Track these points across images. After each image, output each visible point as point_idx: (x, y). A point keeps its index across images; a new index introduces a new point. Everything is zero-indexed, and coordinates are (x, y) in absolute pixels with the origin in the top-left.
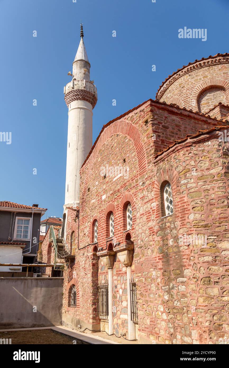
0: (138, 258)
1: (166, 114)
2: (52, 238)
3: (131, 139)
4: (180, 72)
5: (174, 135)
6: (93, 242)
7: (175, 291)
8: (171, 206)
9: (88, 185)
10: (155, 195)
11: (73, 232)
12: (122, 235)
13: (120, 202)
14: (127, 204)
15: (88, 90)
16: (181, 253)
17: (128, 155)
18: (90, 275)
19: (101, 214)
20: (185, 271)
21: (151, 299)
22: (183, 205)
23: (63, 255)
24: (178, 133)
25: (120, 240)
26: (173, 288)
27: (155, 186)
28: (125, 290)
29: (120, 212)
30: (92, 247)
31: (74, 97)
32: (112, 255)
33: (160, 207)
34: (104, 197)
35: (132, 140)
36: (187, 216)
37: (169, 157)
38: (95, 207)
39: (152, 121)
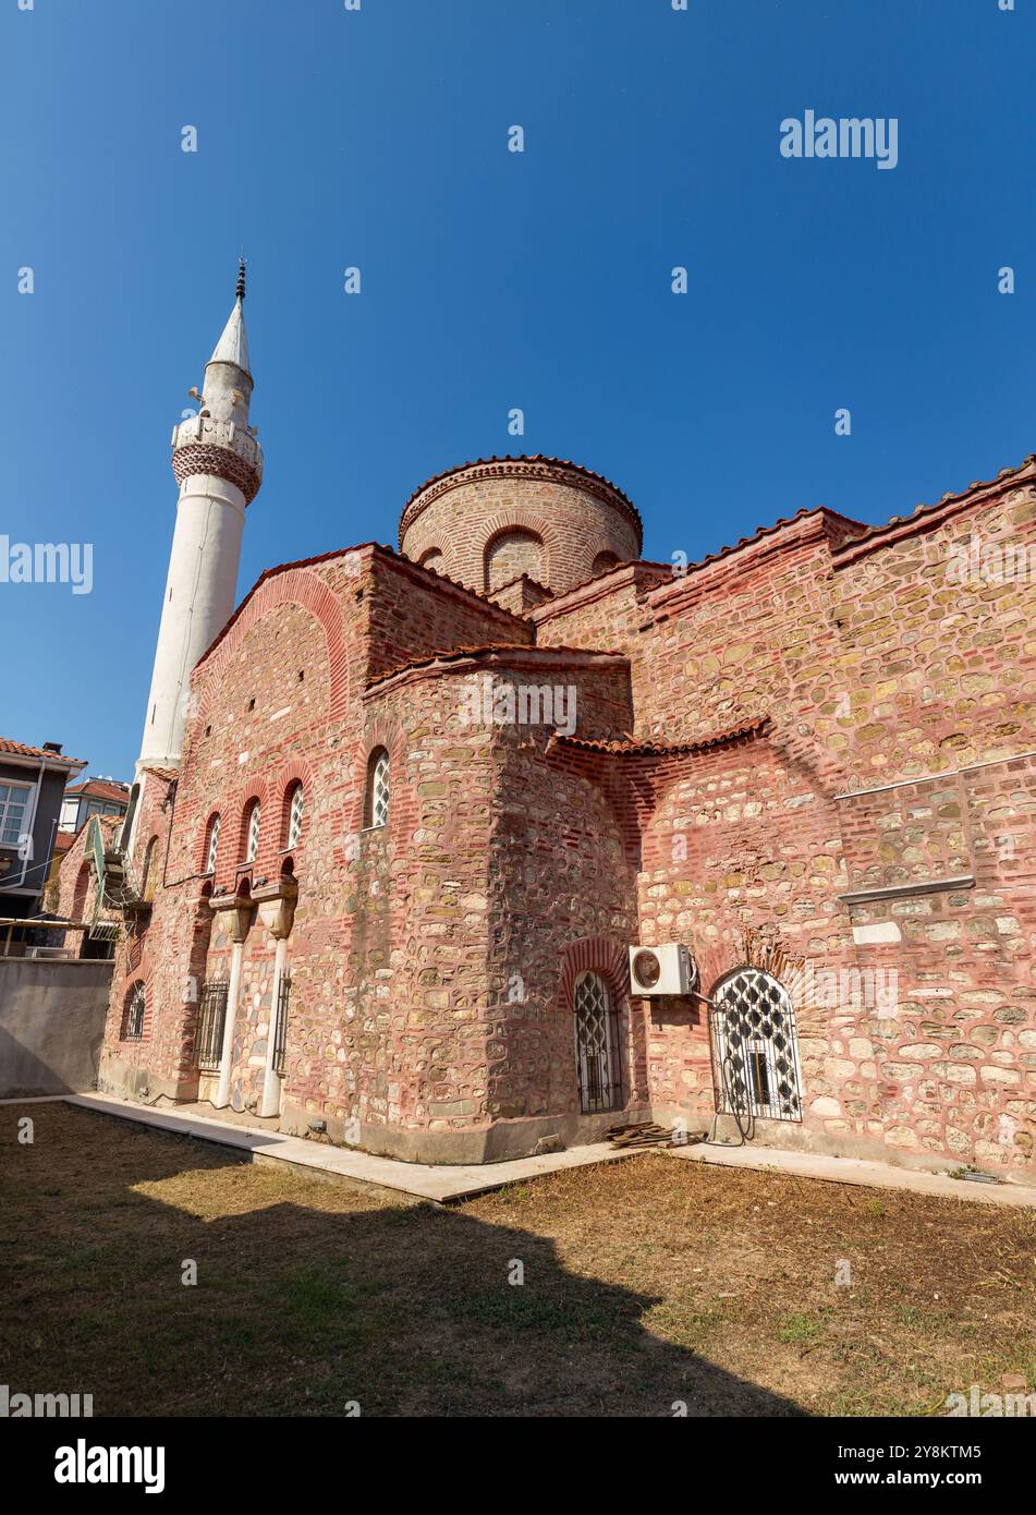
0: (304, 920)
1: (405, 584)
2: (94, 850)
3: (322, 626)
4: (459, 474)
5: (417, 637)
6: (203, 870)
7: (368, 998)
8: (385, 807)
9: (207, 718)
10: (356, 773)
11: (155, 838)
12: (276, 860)
13: (279, 778)
14: (294, 786)
15: (239, 453)
16: (391, 915)
17: (311, 663)
18: (185, 957)
19: (232, 801)
20: (393, 955)
21: (319, 1018)
22: (406, 807)
23: (120, 900)
24: (426, 632)
25: (269, 871)
26: (365, 992)
27: (359, 753)
28: (266, 996)
29: (276, 802)
30: (200, 884)
31: (199, 464)
32: (246, 909)
33: (363, 805)
34: (243, 758)
35: (325, 629)
36: (410, 832)
37: (394, 694)
38: (219, 781)
39: (371, 595)
